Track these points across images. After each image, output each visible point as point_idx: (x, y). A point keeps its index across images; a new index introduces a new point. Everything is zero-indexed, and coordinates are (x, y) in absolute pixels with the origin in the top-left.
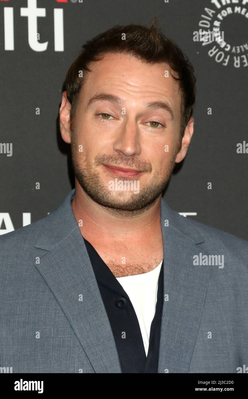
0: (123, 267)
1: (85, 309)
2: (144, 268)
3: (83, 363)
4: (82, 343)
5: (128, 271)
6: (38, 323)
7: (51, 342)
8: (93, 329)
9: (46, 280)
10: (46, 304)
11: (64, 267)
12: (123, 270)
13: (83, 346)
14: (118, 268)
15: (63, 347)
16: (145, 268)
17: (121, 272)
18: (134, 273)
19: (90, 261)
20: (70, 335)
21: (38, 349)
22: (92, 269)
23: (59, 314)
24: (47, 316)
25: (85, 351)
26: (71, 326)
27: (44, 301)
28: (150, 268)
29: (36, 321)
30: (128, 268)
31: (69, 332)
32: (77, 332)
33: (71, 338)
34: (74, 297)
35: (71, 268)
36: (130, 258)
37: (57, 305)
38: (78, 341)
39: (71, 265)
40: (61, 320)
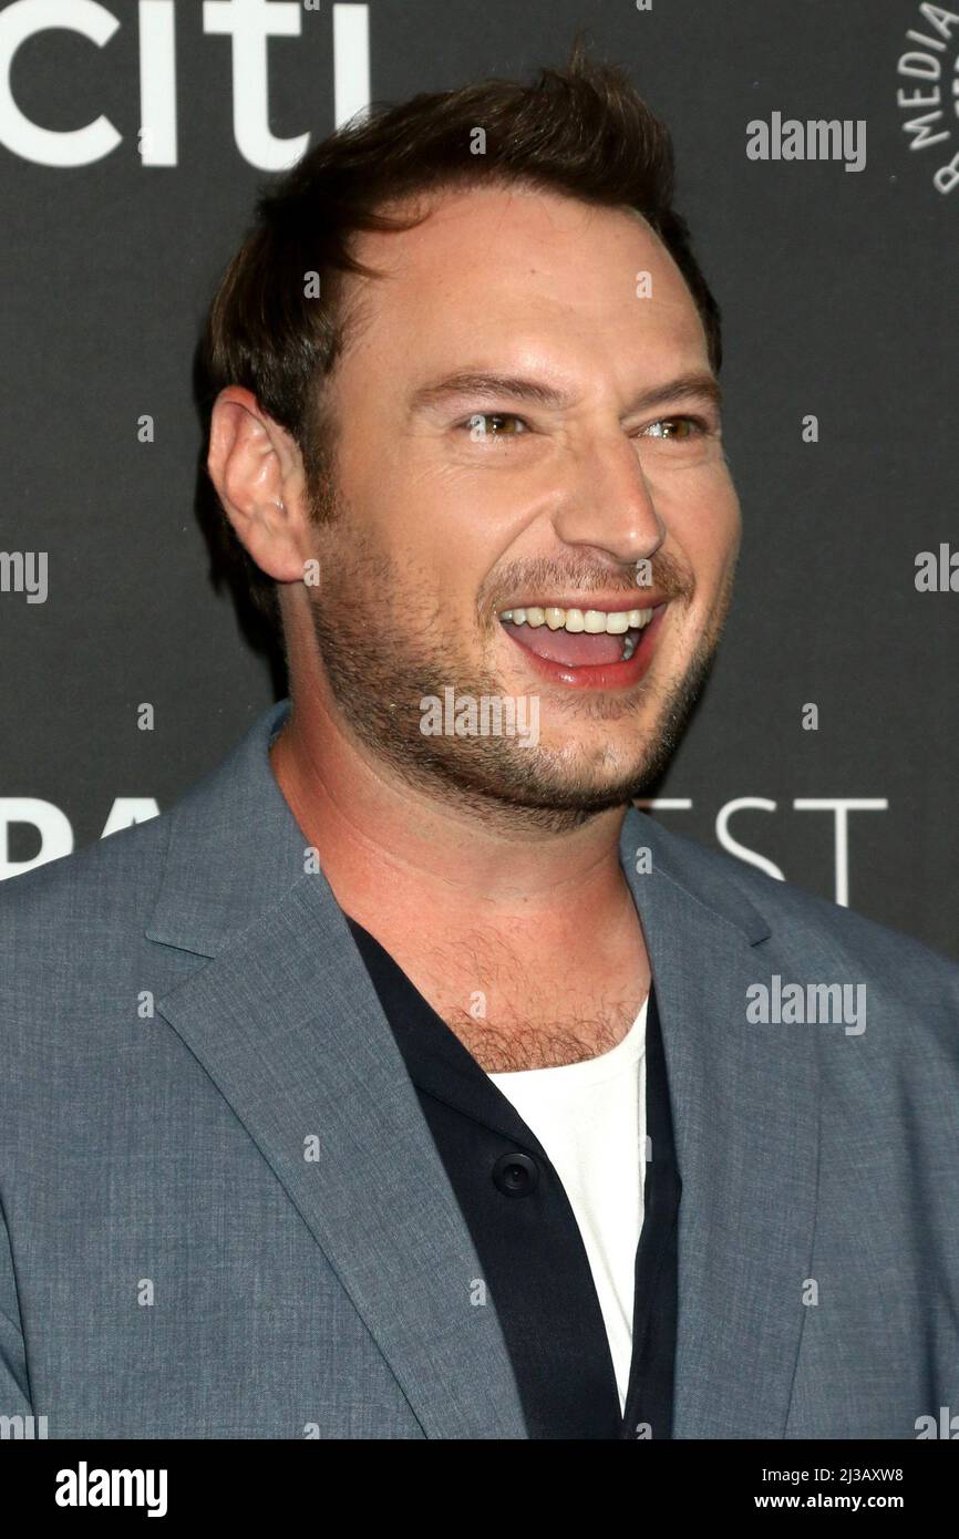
0: (507, 1032)
1: (376, 1198)
2: (581, 1040)
3: (382, 1409)
4: (377, 1333)
5: (525, 1050)
6: (198, 1246)
7: (255, 1323)
8: (414, 1275)
9: (216, 1074)
10: (226, 1172)
11: (277, 1025)
12: (509, 1045)
13: (383, 1346)
14: (490, 1036)
15: (302, 1344)
16: (586, 1038)
17: (502, 1054)
18: (550, 1057)
19: (379, 1005)
20: (326, 1299)
21: (202, 1352)
22: (392, 1038)
23: (278, 1214)
24: (235, 1222)
25: (391, 1361)
26: (329, 1265)
27: (215, 1159)
28: (606, 1040)
29: (190, 1241)
30: (525, 1039)
31: (321, 1284)
32: (353, 1286)
33: (331, 1308)
34: (331, 1147)
35: (308, 1031)
36: (531, 1000)
37: (269, 1177)
38: (360, 1323)
39: (307, 1020)
40: (288, 1238)
